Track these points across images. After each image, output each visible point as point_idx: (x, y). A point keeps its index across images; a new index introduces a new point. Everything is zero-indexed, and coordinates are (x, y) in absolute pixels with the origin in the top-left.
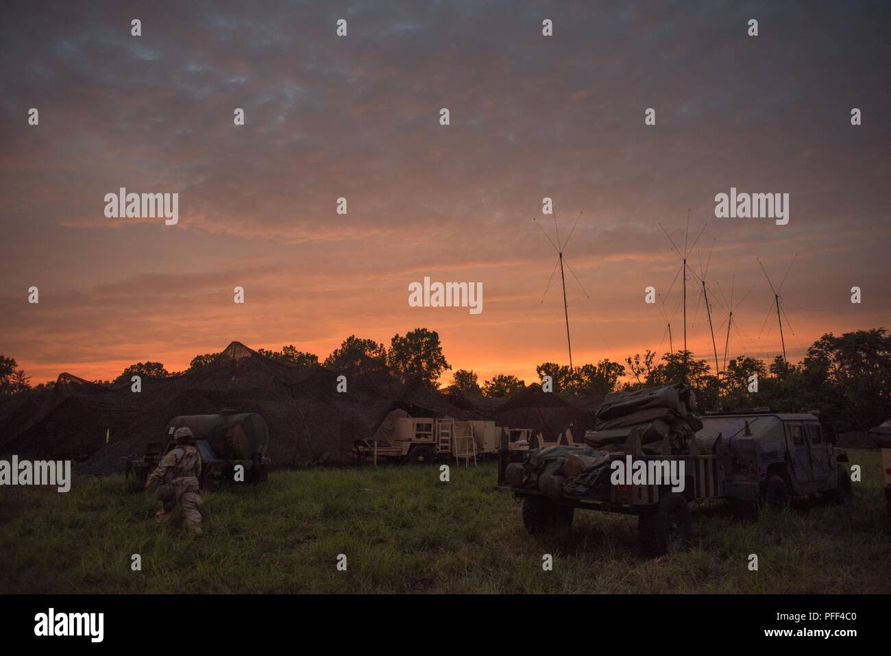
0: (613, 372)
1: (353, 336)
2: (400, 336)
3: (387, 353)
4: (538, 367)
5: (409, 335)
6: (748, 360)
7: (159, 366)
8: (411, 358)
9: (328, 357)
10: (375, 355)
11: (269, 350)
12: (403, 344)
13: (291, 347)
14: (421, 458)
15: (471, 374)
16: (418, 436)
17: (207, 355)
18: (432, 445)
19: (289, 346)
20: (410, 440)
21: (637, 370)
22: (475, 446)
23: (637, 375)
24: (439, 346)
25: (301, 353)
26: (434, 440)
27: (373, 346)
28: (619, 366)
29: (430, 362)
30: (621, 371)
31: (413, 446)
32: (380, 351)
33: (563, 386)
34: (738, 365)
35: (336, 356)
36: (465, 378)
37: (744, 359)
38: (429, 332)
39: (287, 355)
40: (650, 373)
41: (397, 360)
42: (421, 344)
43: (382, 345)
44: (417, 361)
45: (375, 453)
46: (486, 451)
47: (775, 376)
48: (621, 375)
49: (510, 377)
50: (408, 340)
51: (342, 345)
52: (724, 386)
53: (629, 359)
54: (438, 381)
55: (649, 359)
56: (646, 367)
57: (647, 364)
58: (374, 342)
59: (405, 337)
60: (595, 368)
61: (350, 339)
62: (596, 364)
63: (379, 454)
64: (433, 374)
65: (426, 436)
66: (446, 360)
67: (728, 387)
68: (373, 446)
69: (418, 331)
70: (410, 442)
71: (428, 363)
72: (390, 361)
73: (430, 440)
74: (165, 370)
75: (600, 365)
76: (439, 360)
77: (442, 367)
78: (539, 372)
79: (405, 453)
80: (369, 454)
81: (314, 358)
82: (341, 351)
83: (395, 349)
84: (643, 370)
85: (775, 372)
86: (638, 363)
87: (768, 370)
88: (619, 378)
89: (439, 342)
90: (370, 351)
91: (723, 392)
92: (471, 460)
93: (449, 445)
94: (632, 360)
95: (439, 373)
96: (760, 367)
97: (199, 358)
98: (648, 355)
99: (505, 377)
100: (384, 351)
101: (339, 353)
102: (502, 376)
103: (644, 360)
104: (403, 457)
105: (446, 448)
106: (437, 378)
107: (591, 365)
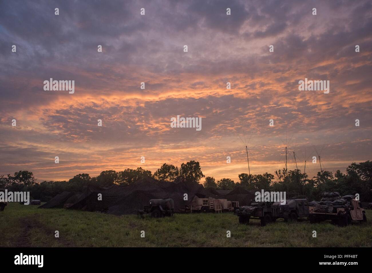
0: (269, 178)
1: (165, 163)
2: (184, 164)
3: (179, 170)
4: (239, 175)
5: (188, 163)
6: (325, 172)
7: (87, 175)
8: (188, 172)
9: (155, 172)
10: (174, 171)
11: (132, 169)
12: (185, 167)
13: (140, 168)
14: (205, 211)
15: (212, 178)
16: (204, 204)
17: (107, 171)
18: (208, 207)
19: (139, 168)
20: (202, 205)
21: (280, 176)
22: (221, 207)
23: (280, 178)
24: (200, 167)
25: (144, 170)
26: (209, 205)
27: (173, 167)
28: (272, 175)
29: (196, 174)
30: (273, 177)
31: (202, 207)
32: (176, 169)
33: (250, 183)
34: (321, 174)
35: (158, 171)
36: (210, 180)
37: (324, 171)
38: (196, 162)
39: (139, 171)
40: (285, 177)
41: (183, 173)
42: (192, 167)
43: (177, 167)
44: (191, 173)
45: (191, 209)
46: (224, 209)
47: (337, 178)
48: (273, 179)
49: (228, 179)
50: (187, 165)
51: (161, 167)
52: (316, 183)
53: (276, 172)
54: (200, 181)
55: (284, 172)
56: (283, 175)
57: (284, 174)
58: (174, 166)
59: (186, 164)
60: (262, 176)
61: (165, 164)
62: (262, 175)
63: (193, 209)
64: (197, 179)
65: (206, 204)
66: (202, 173)
67: (318, 183)
68: (191, 207)
69: (191, 161)
70: (201, 206)
71: (195, 174)
72: (180, 174)
73: (207, 205)
74: (89, 177)
75: (264, 175)
76: (200, 173)
77: (201, 176)
78: (240, 177)
79: (200, 209)
80: (189, 209)
81: (150, 172)
82: (161, 170)
83: (182, 169)
84: (282, 176)
85: (337, 177)
86: (280, 173)
87: (334, 176)
88: (272, 180)
89: (200, 166)
90: (172, 169)
91: (315, 186)
92: (220, 211)
93: (213, 207)
94: (278, 172)
95: (200, 179)
96: (331, 175)
97: (103, 172)
98: (284, 170)
99: (226, 179)
100: (178, 169)
101: (160, 170)
102: (225, 179)
103: (283, 172)
104: (200, 210)
105: (212, 207)
106: (199, 180)
107: (261, 175)
